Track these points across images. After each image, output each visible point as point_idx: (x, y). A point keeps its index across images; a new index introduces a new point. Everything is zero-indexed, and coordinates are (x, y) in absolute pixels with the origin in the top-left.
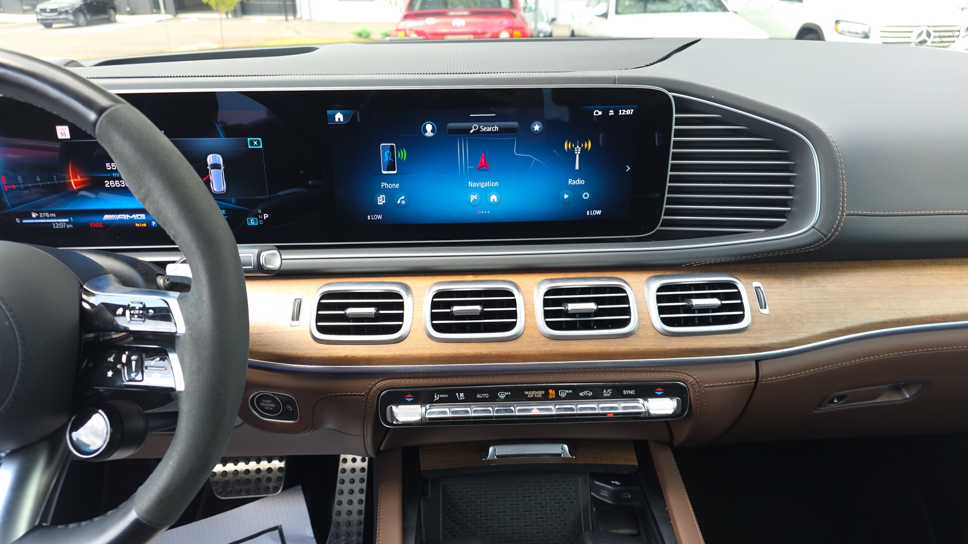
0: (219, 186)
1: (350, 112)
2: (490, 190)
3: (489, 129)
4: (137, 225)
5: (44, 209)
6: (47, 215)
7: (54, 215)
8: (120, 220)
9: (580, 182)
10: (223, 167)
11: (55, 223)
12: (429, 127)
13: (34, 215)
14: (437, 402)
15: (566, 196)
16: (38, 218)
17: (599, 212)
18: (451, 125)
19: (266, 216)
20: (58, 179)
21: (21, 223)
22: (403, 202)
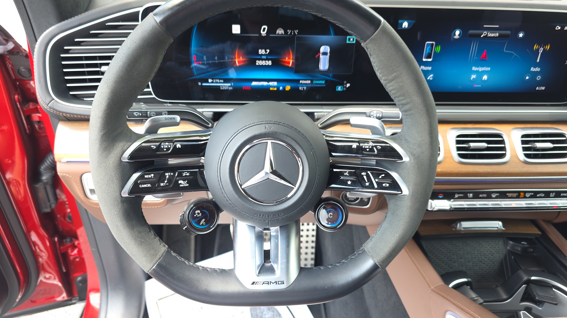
0: (324, 66)
1: (413, 22)
2: (484, 72)
3: (493, 35)
4: (271, 89)
5: (217, 77)
6: (218, 81)
7: (222, 81)
8: (262, 86)
9: (538, 69)
10: (329, 54)
11: (222, 86)
12: (457, 32)
13: (210, 81)
14: (457, 198)
15: (527, 78)
16: (212, 82)
17: (543, 88)
18: (471, 32)
19: (348, 85)
20: (228, 59)
21: (202, 85)
22: (431, 79)
